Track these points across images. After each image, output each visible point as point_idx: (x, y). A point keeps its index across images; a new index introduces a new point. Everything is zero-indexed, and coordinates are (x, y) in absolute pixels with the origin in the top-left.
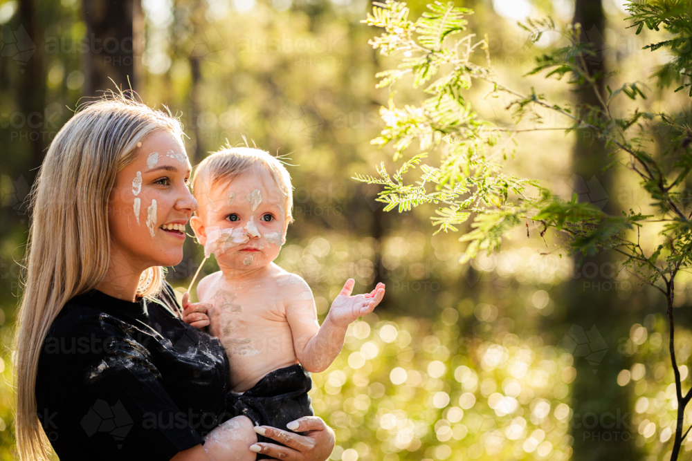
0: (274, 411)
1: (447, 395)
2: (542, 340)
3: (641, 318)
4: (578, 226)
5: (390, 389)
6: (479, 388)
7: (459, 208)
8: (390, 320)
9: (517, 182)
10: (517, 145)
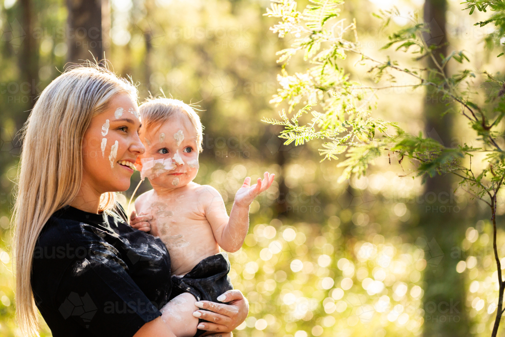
0: (209, 288)
1: (332, 280)
2: (401, 239)
3: (474, 222)
4: (426, 156)
5: (290, 275)
6: (355, 274)
7: (339, 143)
8: (291, 224)
9: (382, 123)
10: (378, 98)
